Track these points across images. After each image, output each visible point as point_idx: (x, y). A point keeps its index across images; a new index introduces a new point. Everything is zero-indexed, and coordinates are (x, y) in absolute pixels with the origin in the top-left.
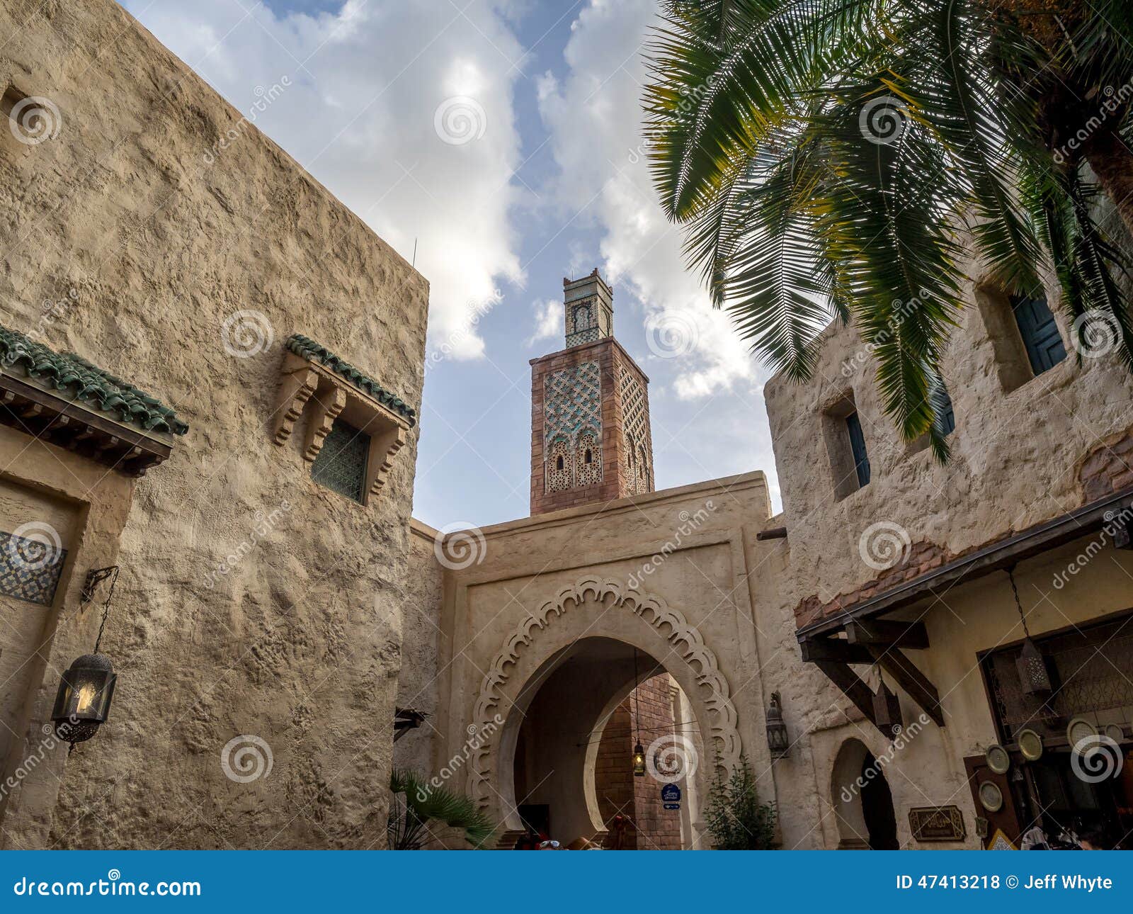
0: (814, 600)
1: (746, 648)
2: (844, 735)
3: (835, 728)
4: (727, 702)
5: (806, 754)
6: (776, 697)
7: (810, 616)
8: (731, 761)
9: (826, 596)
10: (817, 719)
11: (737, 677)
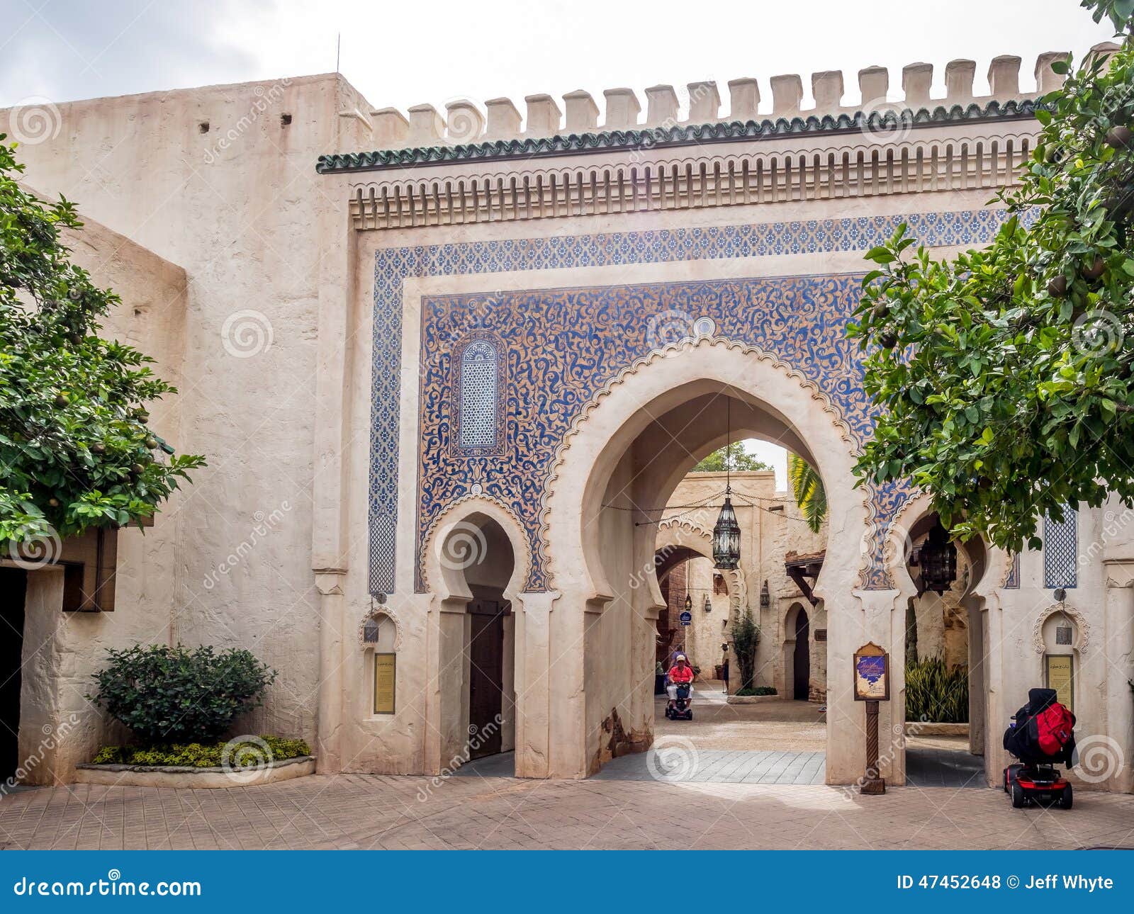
0: (795, 553)
1: (756, 558)
2: (794, 601)
3: (791, 598)
4: (743, 582)
5: (776, 606)
6: (766, 582)
7: (792, 558)
8: (742, 609)
9: (799, 553)
10: (783, 593)
11: (749, 572)
